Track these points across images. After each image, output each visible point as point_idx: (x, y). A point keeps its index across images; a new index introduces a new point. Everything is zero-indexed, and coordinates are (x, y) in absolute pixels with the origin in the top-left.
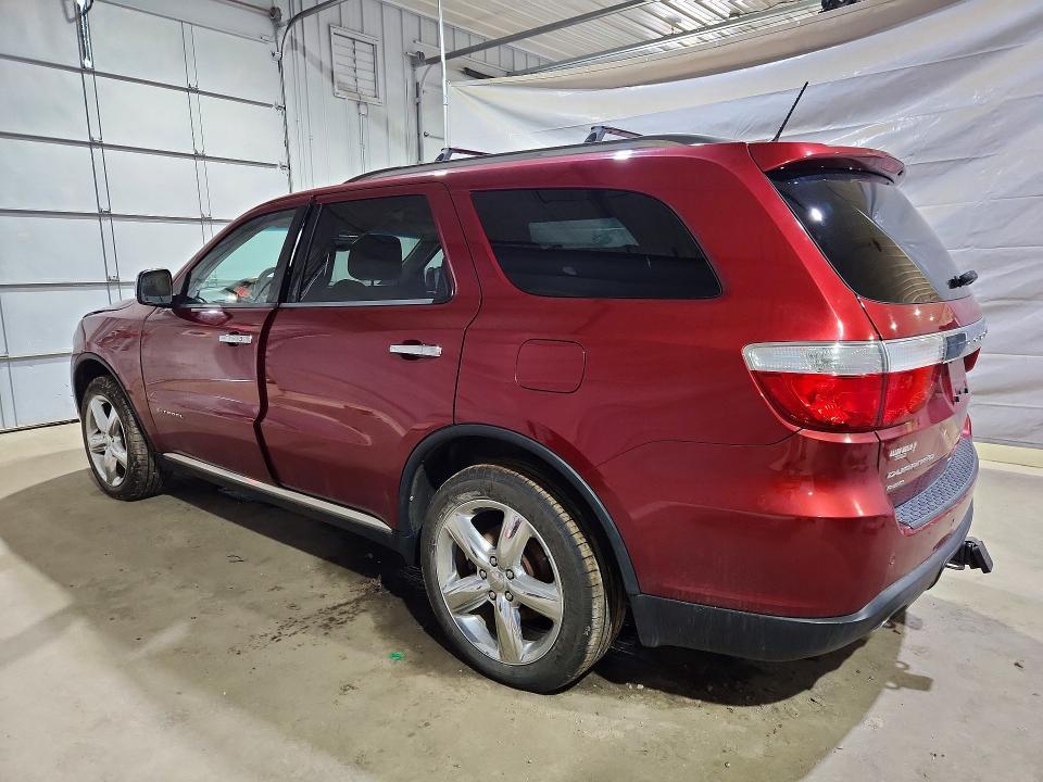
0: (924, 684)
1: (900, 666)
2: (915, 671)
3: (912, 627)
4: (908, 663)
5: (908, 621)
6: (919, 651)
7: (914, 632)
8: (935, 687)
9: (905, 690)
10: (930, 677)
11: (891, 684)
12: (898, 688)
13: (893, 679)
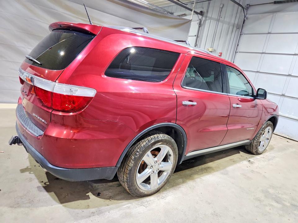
0: (23, 171)
1: (32, 172)
2: (27, 173)
3: (40, 187)
4: (30, 174)
5: (43, 189)
6: (31, 180)
7: (38, 186)
8: (19, 172)
9: (25, 167)
10: (22, 174)
11: (30, 167)
12: (27, 167)
13: (31, 169)
